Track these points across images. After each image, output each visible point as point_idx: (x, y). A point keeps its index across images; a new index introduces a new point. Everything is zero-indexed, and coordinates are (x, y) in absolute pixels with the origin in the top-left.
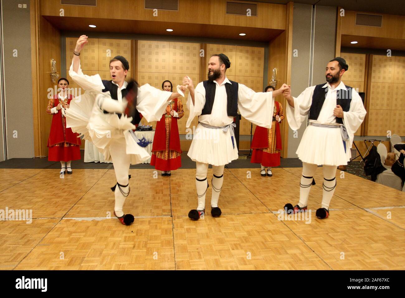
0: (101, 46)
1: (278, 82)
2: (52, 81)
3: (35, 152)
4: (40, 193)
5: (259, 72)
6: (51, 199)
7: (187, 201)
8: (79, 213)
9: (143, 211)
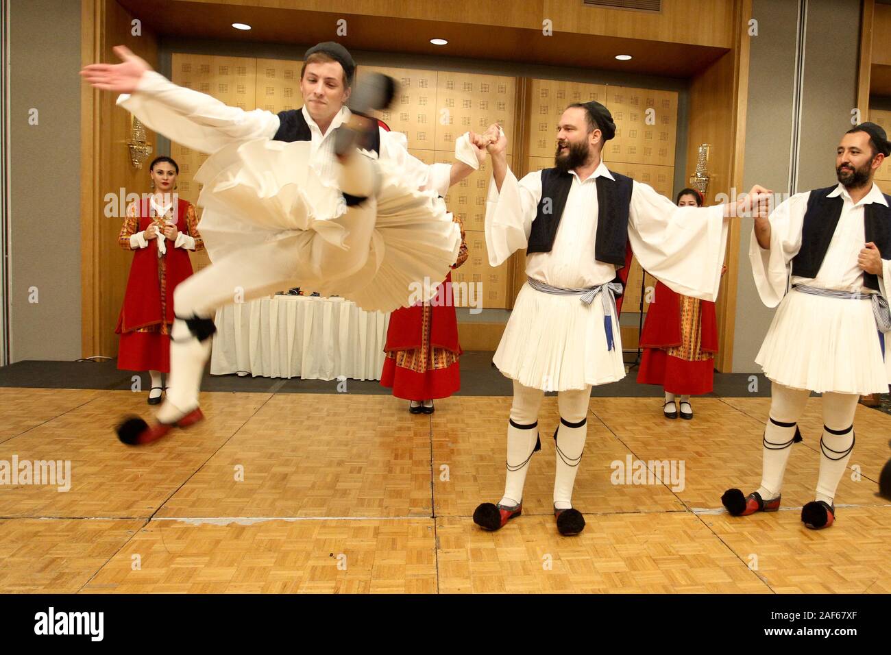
0: (262, 77)
1: (711, 179)
2: (132, 163)
3: (84, 345)
4: (93, 453)
5: (663, 152)
6: (123, 467)
7: (475, 479)
8: (193, 505)
9: (361, 502)
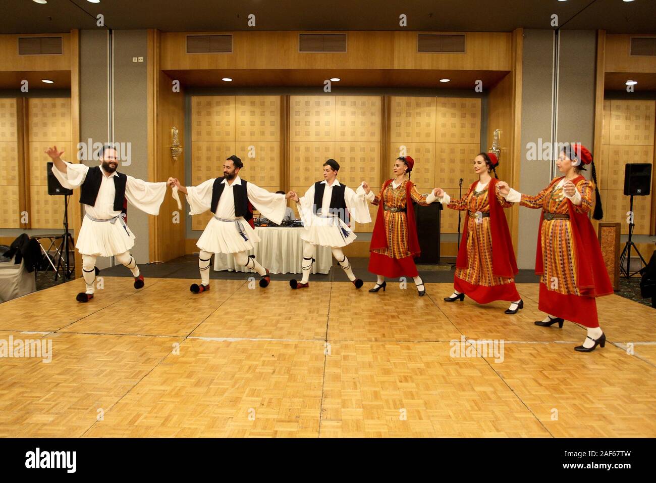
0: (239, 105)
1: (502, 151)
2: (172, 157)
3: (150, 256)
4: (158, 308)
5: (473, 136)
6: (172, 314)
8: (207, 332)
9: (289, 333)
